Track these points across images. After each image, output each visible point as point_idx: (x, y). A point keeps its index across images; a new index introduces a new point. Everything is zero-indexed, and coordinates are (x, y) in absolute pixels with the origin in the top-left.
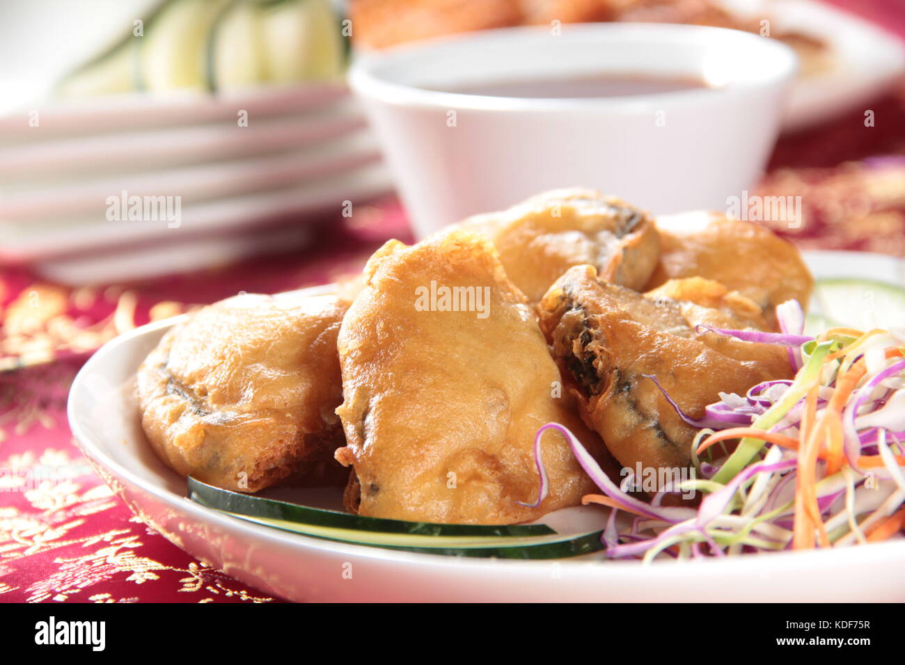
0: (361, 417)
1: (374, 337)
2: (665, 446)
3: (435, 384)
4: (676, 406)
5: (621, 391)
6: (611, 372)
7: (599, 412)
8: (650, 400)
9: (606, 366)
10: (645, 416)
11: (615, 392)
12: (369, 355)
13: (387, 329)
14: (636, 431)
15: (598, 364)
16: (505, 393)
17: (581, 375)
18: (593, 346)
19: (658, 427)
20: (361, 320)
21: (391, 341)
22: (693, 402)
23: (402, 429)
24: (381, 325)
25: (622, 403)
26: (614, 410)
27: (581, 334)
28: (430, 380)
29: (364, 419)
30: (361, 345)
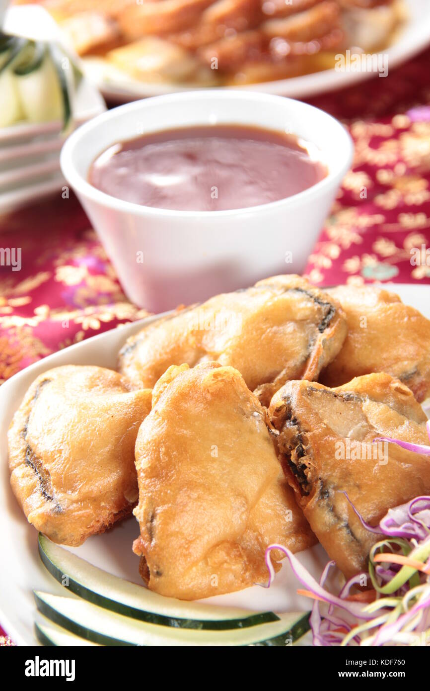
0: (150, 519)
1: (158, 459)
2: (352, 541)
3: (199, 498)
4: (360, 516)
5: (323, 498)
6: (316, 481)
7: (308, 510)
8: (343, 507)
9: (313, 476)
10: (338, 518)
11: (319, 498)
12: (155, 473)
13: (167, 453)
14: (333, 529)
15: (307, 473)
16: (246, 498)
17: (296, 476)
18: (304, 460)
19: (348, 526)
20: (150, 442)
21: (169, 465)
22: (372, 510)
23: (176, 534)
24: (163, 449)
25: (323, 507)
26: (318, 510)
27: (297, 447)
28: (195, 495)
29: (152, 521)
30: (149, 465)
